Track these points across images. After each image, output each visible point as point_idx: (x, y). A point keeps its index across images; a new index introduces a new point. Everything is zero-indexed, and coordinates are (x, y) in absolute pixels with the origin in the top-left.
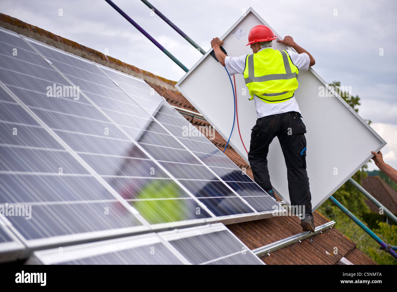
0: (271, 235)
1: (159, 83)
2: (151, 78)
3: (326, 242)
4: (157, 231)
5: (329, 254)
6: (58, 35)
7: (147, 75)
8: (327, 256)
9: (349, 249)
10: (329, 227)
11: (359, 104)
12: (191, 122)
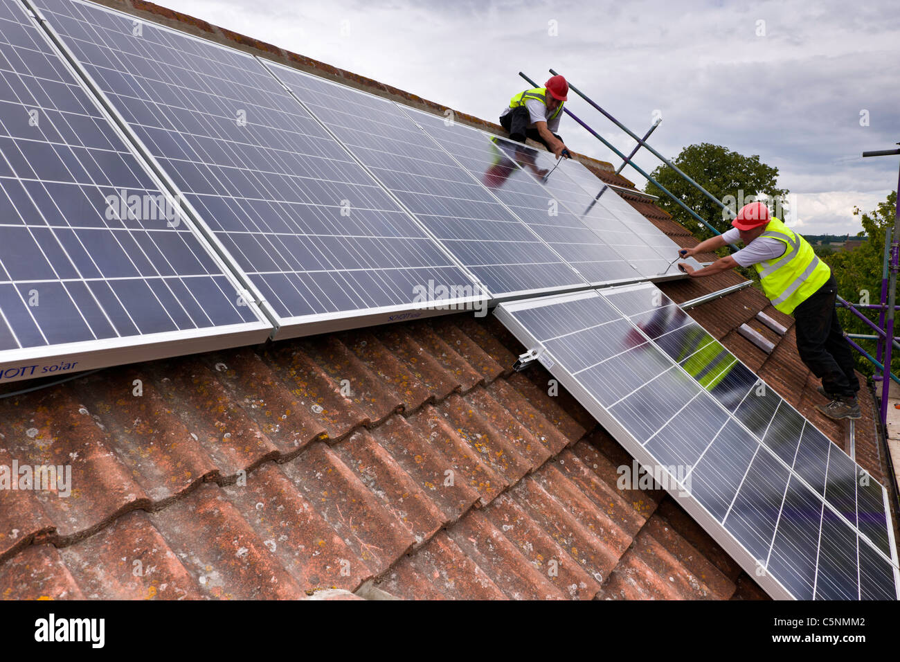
0: (694, 292)
1: (592, 164)
2: (585, 160)
3: (745, 298)
4: (596, 288)
5: (747, 309)
6: (484, 119)
7: (582, 158)
8: (745, 310)
9: (766, 304)
10: (748, 285)
11: (777, 175)
12: (621, 196)
